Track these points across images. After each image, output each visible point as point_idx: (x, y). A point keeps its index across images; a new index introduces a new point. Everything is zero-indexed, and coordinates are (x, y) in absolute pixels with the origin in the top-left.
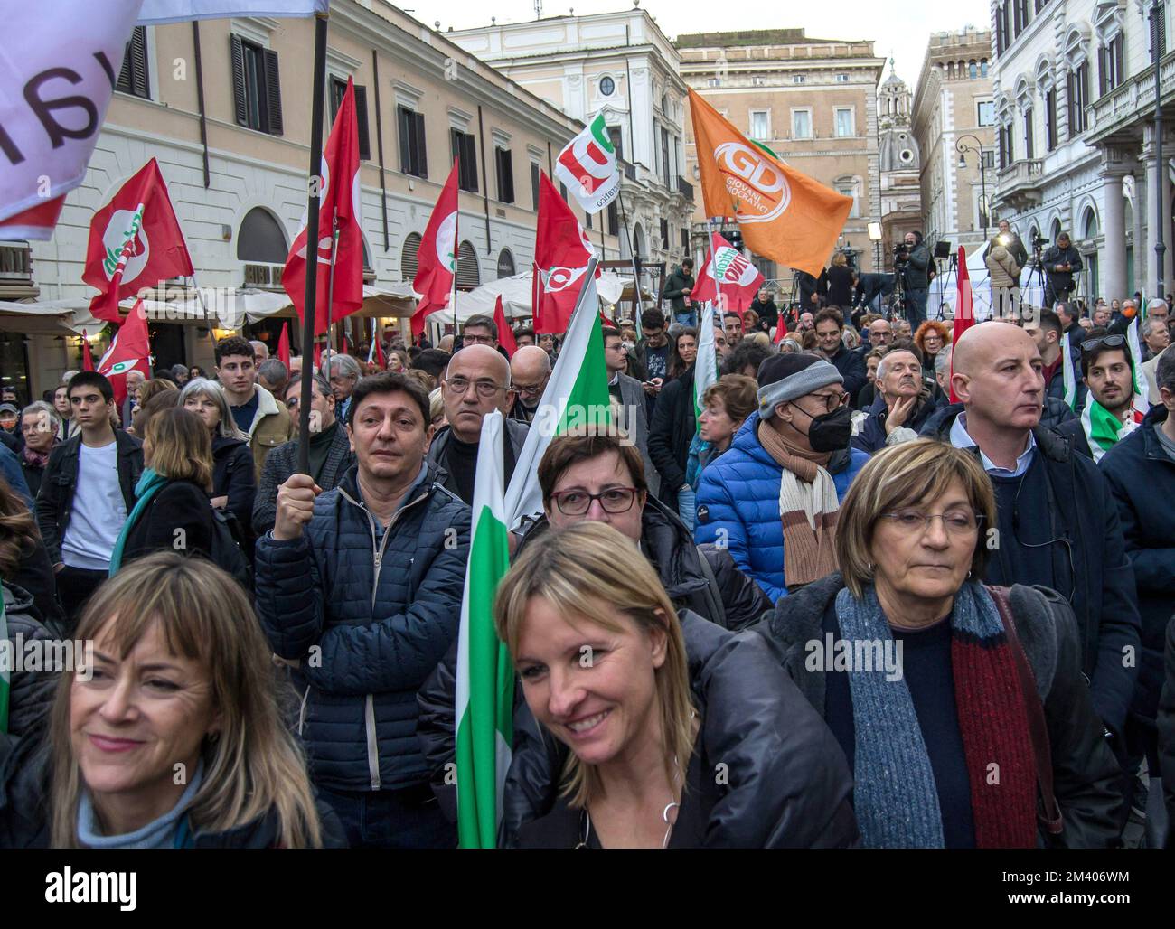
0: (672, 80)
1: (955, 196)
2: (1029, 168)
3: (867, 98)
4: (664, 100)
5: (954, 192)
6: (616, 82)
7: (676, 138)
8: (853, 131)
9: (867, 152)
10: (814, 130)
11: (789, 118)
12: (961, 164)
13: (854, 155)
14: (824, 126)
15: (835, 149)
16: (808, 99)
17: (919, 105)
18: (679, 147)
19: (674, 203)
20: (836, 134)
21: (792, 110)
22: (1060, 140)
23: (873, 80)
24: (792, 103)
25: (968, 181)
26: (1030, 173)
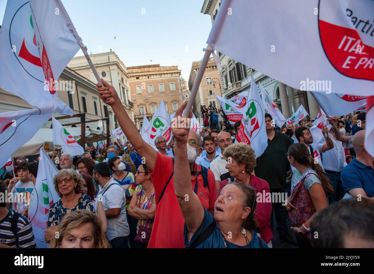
0: (124, 73)
1: (203, 102)
2: (237, 85)
3: (178, 80)
4: (122, 79)
5: (203, 101)
6: (107, 73)
7: (127, 90)
8: (175, 88)
9: (179, 94)
10: (165, 89)
11: (158, 86)
12: (214, 87)
13: (176, 95)
14: (167, 87)
15: (171, 93)
16: (162, 81)
17: (191, 80)
18: (128, 93)
19: (128, 108)
20: (171, 90)
21: (159, 84)
22: (248, 74)
23: (179, 75)
24: (159, 82)
25: (206, 98)
26: (237, 87)
